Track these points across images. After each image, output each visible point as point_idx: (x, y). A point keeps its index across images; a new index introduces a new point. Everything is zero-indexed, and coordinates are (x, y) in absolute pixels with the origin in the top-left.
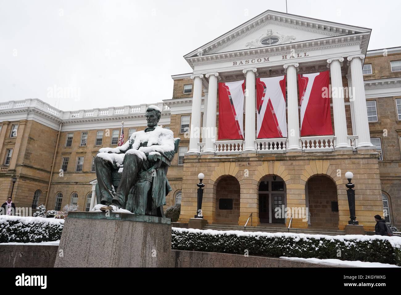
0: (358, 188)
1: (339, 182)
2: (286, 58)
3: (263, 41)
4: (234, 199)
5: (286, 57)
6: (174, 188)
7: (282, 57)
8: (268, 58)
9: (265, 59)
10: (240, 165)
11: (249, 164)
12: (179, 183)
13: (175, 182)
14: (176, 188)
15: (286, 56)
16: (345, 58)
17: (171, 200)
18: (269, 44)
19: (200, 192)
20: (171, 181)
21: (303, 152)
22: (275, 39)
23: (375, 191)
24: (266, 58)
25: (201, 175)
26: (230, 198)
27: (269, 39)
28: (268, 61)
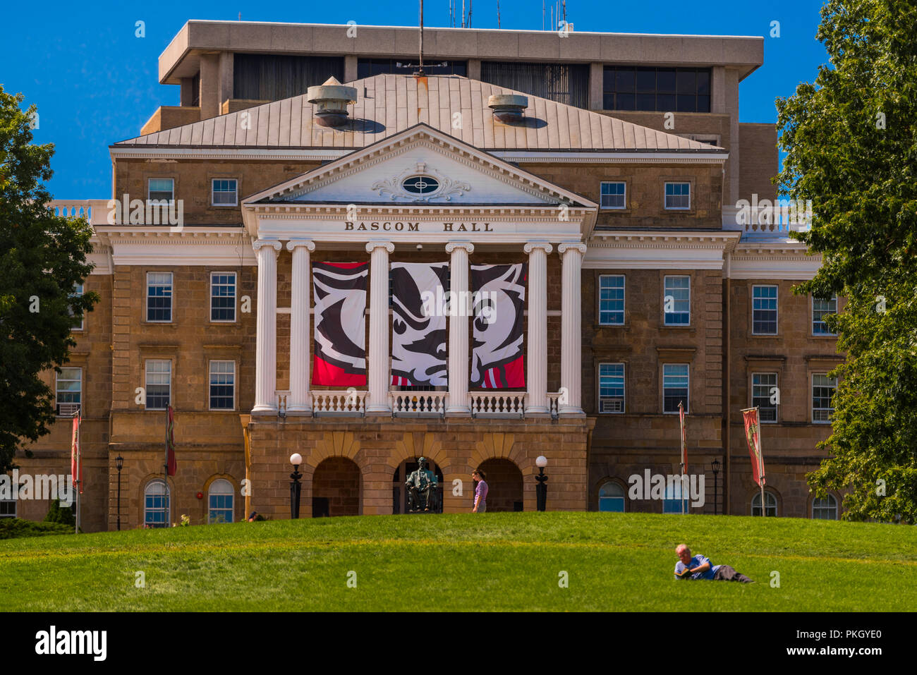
0: (554, 480)
1: (526, 471)
2: (451, 230)
3: (407, 182)
4: (331, 498)
5: (451, 227)
6: (138, 469)
7: (444, 226)
8: (417, 225)
9: (410, 225)
10: (362, 437)
11: (379, 436)
12: (153, 457)
13: (140, 455)
14: (144, 470)
15: (451, 224)
16: (555, 246)
17: (132, 500)
18: (417, 191)
19: (296, 488)
20: (131, 451)
21: (474, 416)
22: (431, 184)
23: (577, 485)
24: (414, 225)
25: (295, 458)
26: (323, 496)
27: (418, 179)
28: (417, 230)
